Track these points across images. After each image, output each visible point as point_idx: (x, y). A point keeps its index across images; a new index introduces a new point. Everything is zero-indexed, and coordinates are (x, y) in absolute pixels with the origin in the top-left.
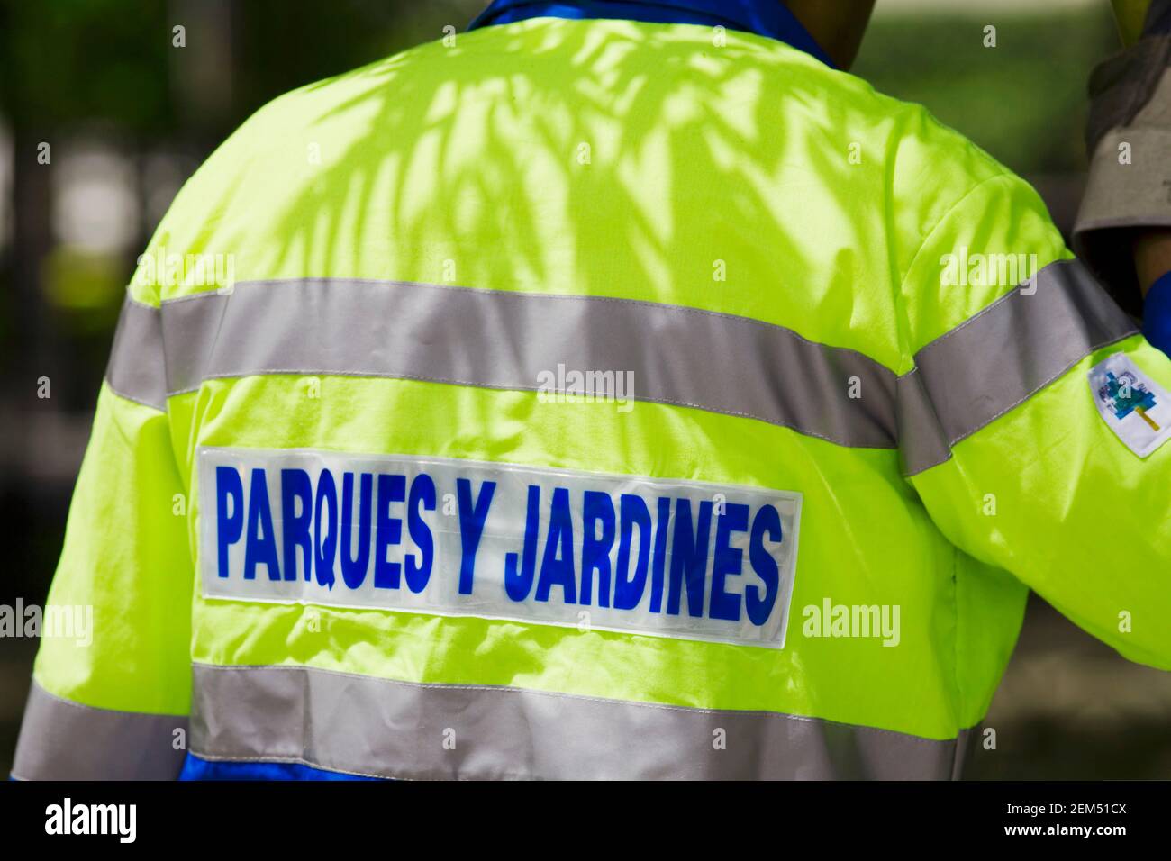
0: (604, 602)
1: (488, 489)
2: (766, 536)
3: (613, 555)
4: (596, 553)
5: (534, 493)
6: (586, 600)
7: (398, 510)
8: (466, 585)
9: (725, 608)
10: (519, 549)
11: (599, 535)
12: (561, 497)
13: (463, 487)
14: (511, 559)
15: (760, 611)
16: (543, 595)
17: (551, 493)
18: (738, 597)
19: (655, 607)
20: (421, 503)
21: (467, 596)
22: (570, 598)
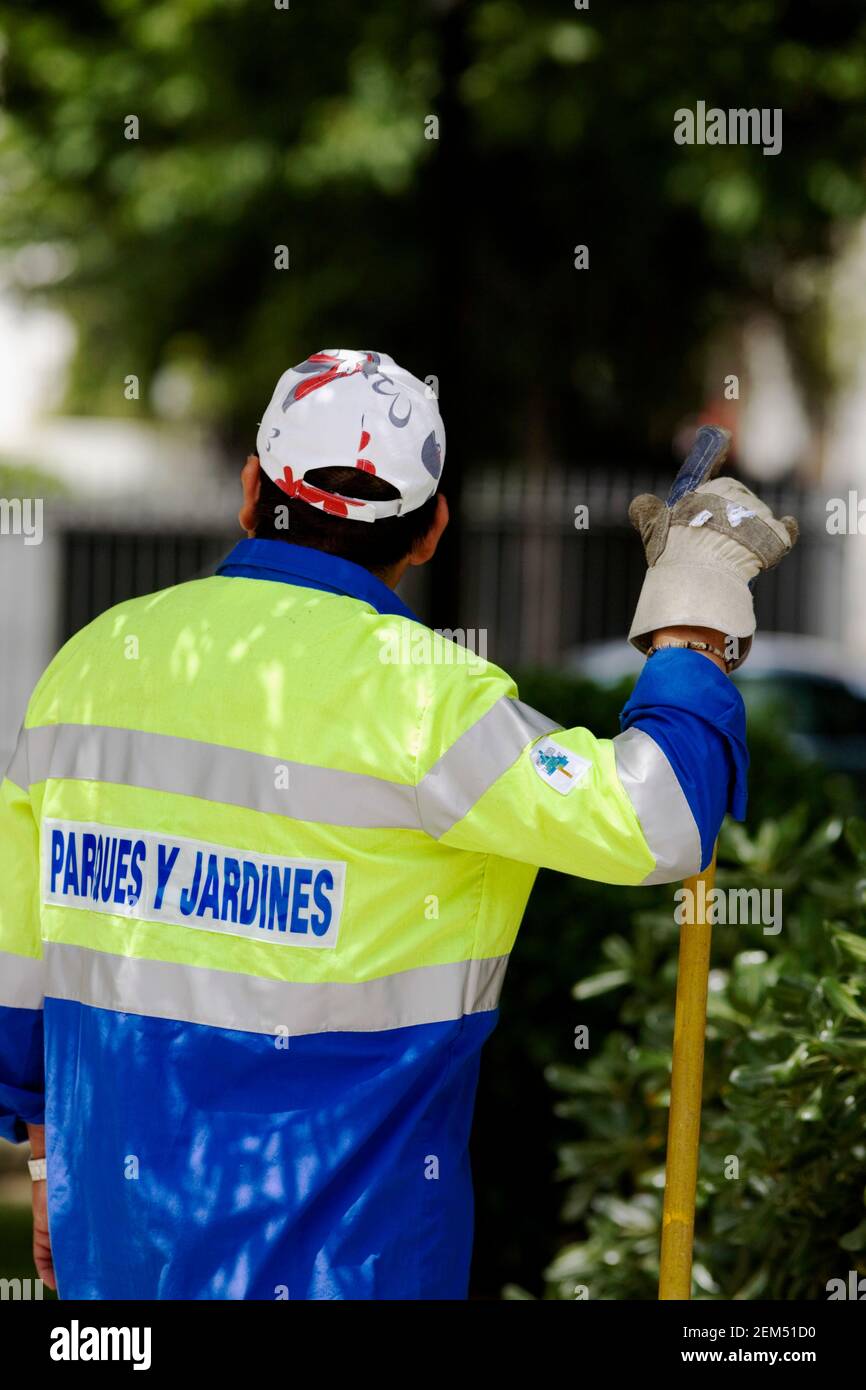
0: (234, 919)
1: (175, 851)
2: (324, 886)
3: (239, 894)
4: (230, 892)
5: (199, 856)
6: (224, 917)
7: (127, 860)
8: (158, 904)
9: (299, 927)
10: (190, 887)
11: (232, 882)
12: (213, 859)
13: (162, 849)
14: (185, 891)
15: (321, 929)
16: (201, 913)
17: (208, 857)
18: (306, 921)
19: (262, 925)
20: (138, 856)
21: (158, 910)
22: (216, 916)
